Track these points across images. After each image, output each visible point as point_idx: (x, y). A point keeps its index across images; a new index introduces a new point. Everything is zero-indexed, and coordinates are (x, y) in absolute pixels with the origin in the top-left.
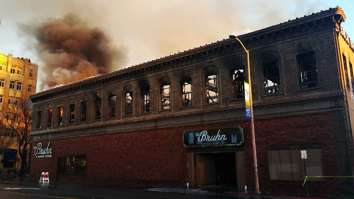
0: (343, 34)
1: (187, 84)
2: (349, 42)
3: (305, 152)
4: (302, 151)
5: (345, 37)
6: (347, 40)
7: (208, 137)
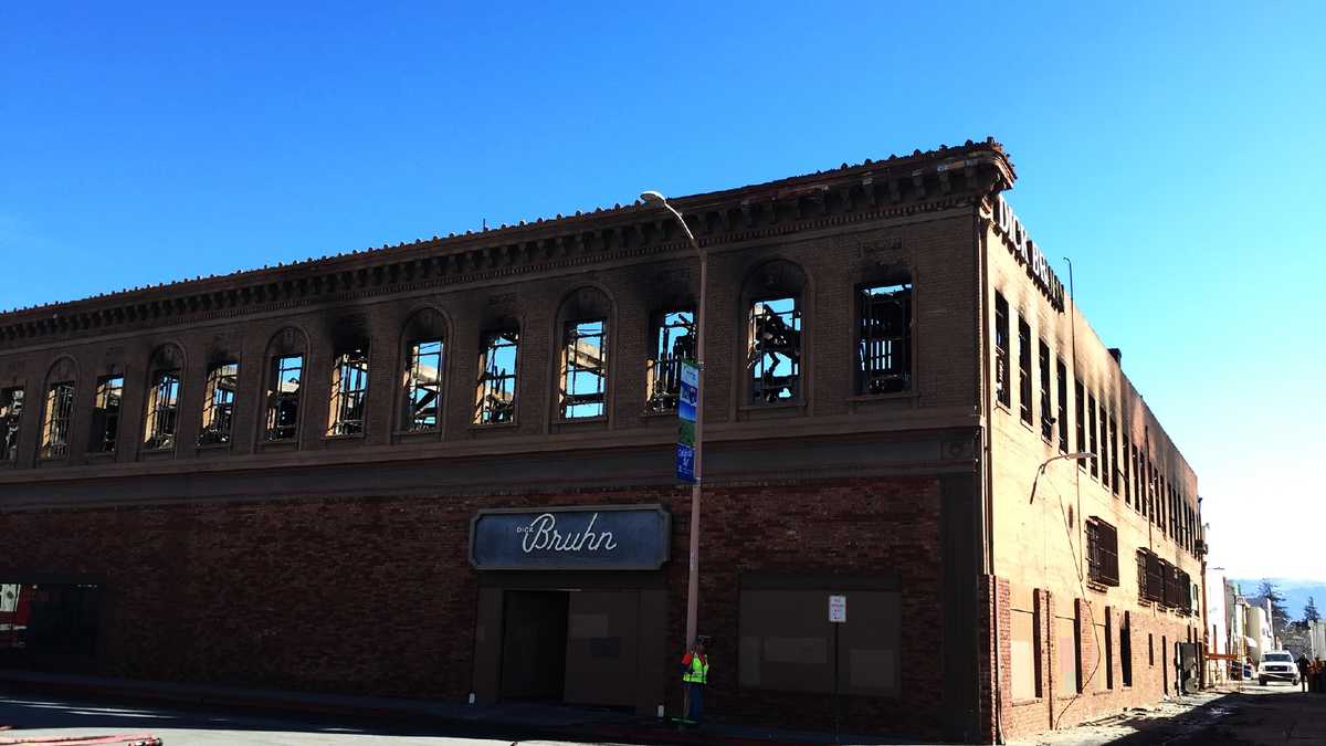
0: (1005, 229)
1: (502, 346)
2: (1024, 253)
3: (843, 600)
4: (833, 599)
5: (1012, 237)
6: (1018, 247)
7: (557, 539)
